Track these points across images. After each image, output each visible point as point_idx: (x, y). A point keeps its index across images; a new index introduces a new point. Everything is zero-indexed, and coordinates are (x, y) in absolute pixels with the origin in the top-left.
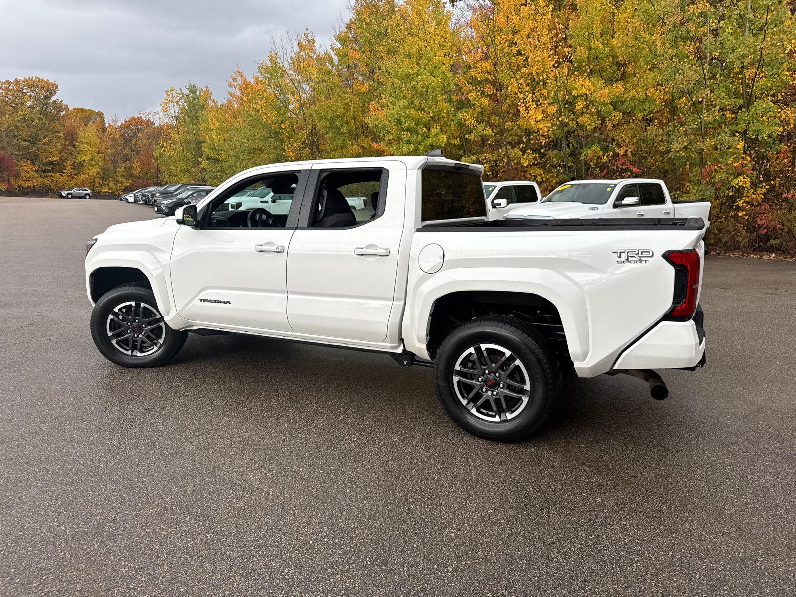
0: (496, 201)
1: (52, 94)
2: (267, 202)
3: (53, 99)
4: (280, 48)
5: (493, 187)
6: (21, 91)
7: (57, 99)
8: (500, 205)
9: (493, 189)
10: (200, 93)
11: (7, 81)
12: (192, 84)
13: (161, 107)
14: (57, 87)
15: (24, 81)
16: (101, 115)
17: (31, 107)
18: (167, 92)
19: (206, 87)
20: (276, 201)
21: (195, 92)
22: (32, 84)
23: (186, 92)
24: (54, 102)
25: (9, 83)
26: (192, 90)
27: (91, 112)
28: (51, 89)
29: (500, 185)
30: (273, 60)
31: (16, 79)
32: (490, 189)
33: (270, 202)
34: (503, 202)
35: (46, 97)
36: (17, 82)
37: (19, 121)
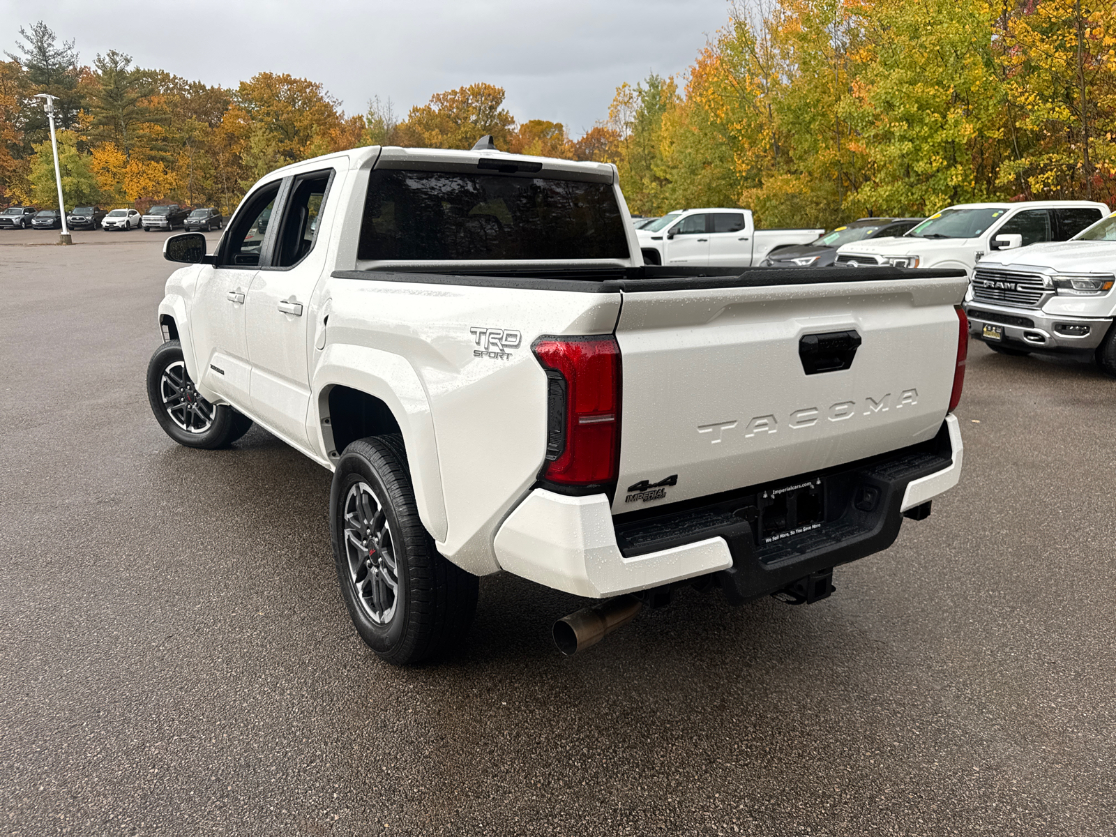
0: (1000, 238)
1: (498, 104)
2: (661, 238)
3: (499, 109)
4: (741, 8)
5: (1002, 212)
6: (465, 102)
7: (503, 110)
8: (1007, 243)
9: (1000, 215)
10: (662, 87)
11: (453, 91)
12: (655, 76)
13: (609, 111)
14: (503, 94)
15: (469, 90)
16: (559, 127)
17: (475, 122)
18: (618, 89)
19: (670, 78)
20: (675, 236)
21: (657, 87)
22: (477, 92)
23: (646, 87)
24: (500, 113)
25: (454, 93)
26: (653, 84)
27: (549, 125)
28: (496, 97)
29: (1015, 208)
30: (740, 26)
31: (462, 88)
32: (995, 215)
33: (665, 238)
34: (1015, 239)
35: (492, 108)
36: (463, 91)
37: (460, 140)
